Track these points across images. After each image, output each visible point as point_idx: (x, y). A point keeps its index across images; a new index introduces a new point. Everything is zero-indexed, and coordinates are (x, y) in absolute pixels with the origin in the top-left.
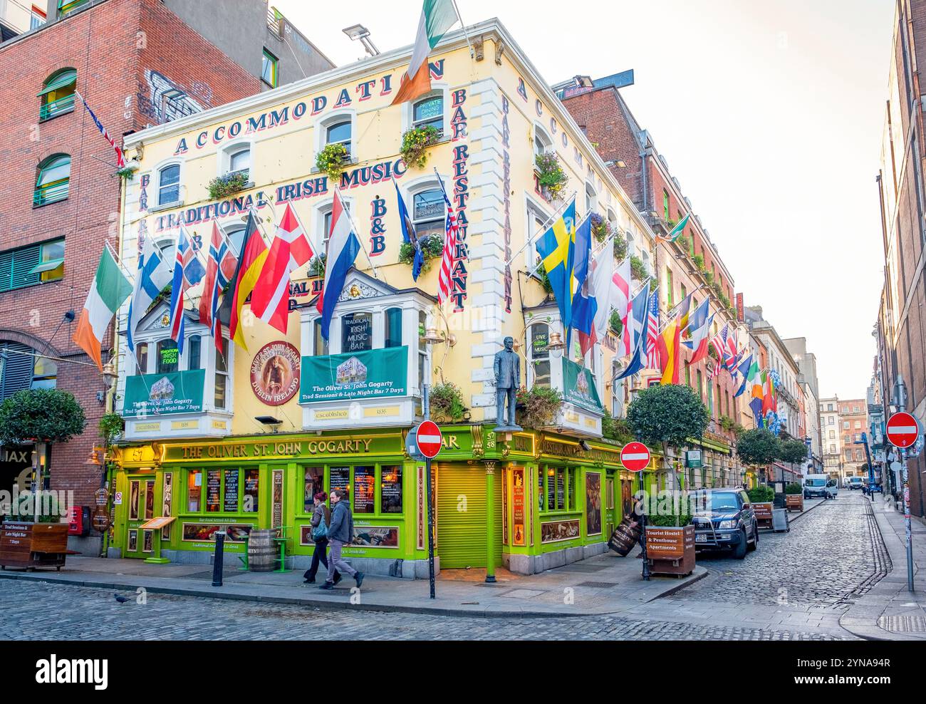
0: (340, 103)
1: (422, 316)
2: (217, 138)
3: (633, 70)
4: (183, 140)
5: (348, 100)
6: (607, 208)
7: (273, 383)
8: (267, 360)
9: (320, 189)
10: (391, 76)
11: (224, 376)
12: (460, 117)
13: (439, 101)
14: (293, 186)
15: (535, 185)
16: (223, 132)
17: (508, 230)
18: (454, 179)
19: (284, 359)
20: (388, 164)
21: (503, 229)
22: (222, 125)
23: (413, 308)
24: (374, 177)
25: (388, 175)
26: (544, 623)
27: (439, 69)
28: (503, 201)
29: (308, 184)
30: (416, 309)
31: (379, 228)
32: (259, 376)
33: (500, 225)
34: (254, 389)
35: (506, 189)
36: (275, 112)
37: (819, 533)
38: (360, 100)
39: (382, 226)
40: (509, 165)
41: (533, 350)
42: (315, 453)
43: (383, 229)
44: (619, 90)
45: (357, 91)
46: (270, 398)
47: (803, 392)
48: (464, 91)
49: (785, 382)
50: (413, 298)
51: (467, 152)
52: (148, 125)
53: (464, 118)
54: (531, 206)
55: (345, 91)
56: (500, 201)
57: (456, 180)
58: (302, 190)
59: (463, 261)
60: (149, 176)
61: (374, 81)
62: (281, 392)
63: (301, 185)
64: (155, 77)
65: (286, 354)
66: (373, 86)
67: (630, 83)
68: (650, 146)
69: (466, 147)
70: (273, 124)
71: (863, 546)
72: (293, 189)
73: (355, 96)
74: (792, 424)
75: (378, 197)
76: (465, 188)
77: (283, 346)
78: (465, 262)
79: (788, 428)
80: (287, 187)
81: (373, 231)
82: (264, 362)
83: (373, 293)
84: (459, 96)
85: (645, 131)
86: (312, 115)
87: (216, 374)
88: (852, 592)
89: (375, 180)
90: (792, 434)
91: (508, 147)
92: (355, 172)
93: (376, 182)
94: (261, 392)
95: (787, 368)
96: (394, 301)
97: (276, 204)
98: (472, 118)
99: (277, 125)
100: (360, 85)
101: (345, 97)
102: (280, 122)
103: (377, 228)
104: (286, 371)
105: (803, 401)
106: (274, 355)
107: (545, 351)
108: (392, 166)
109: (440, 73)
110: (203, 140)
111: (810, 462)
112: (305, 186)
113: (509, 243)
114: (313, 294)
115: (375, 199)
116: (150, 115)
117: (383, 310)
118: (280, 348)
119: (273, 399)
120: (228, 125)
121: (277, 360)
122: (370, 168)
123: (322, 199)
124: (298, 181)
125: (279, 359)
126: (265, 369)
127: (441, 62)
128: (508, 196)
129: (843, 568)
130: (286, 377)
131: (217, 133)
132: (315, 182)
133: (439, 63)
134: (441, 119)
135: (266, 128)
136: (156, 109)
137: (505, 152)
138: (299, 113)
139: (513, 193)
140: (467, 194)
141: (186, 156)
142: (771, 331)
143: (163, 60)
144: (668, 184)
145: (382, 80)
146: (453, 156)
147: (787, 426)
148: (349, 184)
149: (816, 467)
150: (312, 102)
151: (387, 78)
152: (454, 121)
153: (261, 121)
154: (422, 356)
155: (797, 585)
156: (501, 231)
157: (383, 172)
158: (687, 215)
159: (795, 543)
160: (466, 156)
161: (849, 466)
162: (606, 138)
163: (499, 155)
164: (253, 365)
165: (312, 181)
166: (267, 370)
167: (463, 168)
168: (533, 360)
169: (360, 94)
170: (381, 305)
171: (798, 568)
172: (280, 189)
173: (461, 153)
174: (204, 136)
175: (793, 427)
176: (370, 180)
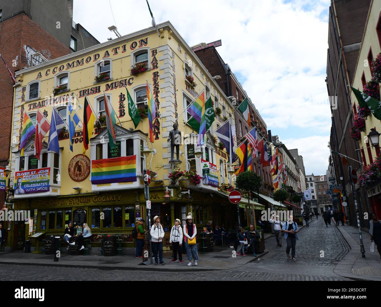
0: (105, 56)
1: (142, 142)
2: (54, 72)
3: (221, 40)
4: (40, 73)
5: (109, 55)
6: (214, 96)
7: (78, 172)
8: (75, 162)
9: (97, 91)
10: (126, 45)
11: (57, 170)
12: (155, 60)
13: (146, 54)
14: (86, 90)
15: (186, 87)
16: (57, 69)
17: (176, 105)
18: (153, 85)
19: (83, 161)
20: (126, 80)
21: (174, 105)
22: (56, 66)
23: (138, 138)
24: (120, 86)
25: (126, 84)
26: (203, 273)
27: (146, 41)
28: (174, 93)
29: (92, 89)
30: (139, 139)
31: (122, 106)
32: (72, 169)
33: (173, 103)
34: (70, 175)
35: (175, 88)
36: (79, 60)
37: (314, 234)
38: (114, 55)
39: (124, 105)
40: (175, 79)
41: (188, 155)
42: (96, 202)
43: (124, 106)
44: (215, 48)
45: (112, 51)
46: (77, 179)
47: (299, 172)
48: (156, 50)
49: (291, 168)
50: (137, 135)
51: (158, 74)
52: (25, 67)
53: (157, 61)
54: (184, 95)
55: (107, 52)
56: (173, 94)
57: (154, 86)
58: (90, 92)
59: (158, 118)
60: (25, 88)
61: (119, 47)
62: (82, 176)
63: (90, 90)
64: (28, 48)
65: (84, 160)
66: (119, 49)
67: (220, 45)
68: (229, 70)
69: (158, 72)
70: (77, 65)
71: (335, 239)
72: (86, 91)
73: (111, 53)
74: (295, 187)
75: (121, 93)
76: (158, 89)
77: (82, 156)
78: (159, 119)
79: (294, 188)
80: (84, 91)
81: (120, 107)
82: (74, 163)
83: (121, 133)
84: (154, 52)
85: (227, 64)
86: (94, 61)
87: (54, 169)
88: (335, 259)
89: (120, 87)
90: (295, 191)
91: (175, 72)
92: (112, 84)
93: (121, 87)
94: (73, 176)
95: (291, 162)
96: (129, 136)
97: (79, 97)
98: (160, 61)
99: (79, 66)
100: (113, 49)
101: (107, 54)
102: (80, 64)
103: (121, 106)
104: (84, 167)
105: (299, 177)
106: (78, 160)
107: (193, 155)
108: (127, 81)
109: (146, 43)
110: (48, 73)
111: (304, 203)
112: (91, 89)
113: (176, 111)
114: (95, 134)
115: (121, 94)
116: (26, 63)
117: (125, 140)
118: (81, 157)
119: (78, 179)
120: (59, 66)
121: (80, 162)
122: (118, 82)
123: (98, 95)
124: (88, 88)
125: (81, 162)
126: (75, 166)
127: (147, 39)
128: (176, 91)
129: (329, 249)
130: (84, 169)
131: (54, 70)
132: (95, 89)
133: (146, 39)
134: (147, 61)
135: (75, 67)
136: (28, 60)
137: (174, 74)
138: (88, 61)
139: (177, 90)
140: (159, 91)
141: (41, 79)
142: (283, 146)
143: (31, 41)
144: (238, 85)
145: (122, 47)
146: (152, 76)
147: (293, 187)
148: (109, 88)
149: (307, 206)
150: (94, 56)
151: (125, 46)
152: (153, 62)
153: (73, 64)
154: (142, 159)
155: (310, 256)
156: (173, 106)
157: (123, 83)
158: (246, 98)
159: (304, 238)
160: (158, 76)
161: (322, 205)
162: (211, 68)
163: (171, 75)
164: (69, 165)
165: (94, 88)
166: (75, 167)
167: (157, 81)
168: (189, 159)
169: (113, 53)
170: (125, 138)
171: (309, 249)
172: (81, 91)
173: (156, 75)
174: (49, 71)
175: (296, 188)
176: (118, 87)
